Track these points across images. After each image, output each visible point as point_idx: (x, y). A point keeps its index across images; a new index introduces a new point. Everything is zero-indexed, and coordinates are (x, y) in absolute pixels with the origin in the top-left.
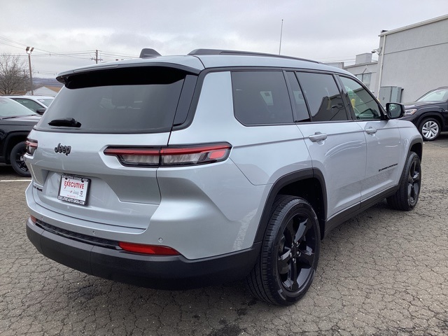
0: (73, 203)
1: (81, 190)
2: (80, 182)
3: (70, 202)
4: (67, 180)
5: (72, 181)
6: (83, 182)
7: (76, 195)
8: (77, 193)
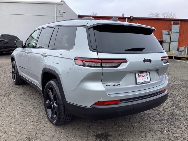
0: (145, 83)
1: (147, 77)
2: (146, 74)
3: (144, 83)
4: (139, 75)
5: (141, 74)
6: (147, 73)
7: (145, 80)
8: (145, 79)
